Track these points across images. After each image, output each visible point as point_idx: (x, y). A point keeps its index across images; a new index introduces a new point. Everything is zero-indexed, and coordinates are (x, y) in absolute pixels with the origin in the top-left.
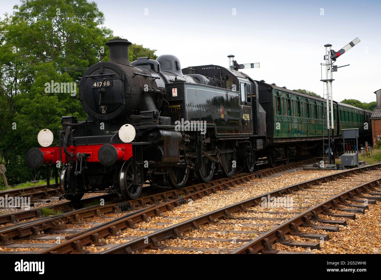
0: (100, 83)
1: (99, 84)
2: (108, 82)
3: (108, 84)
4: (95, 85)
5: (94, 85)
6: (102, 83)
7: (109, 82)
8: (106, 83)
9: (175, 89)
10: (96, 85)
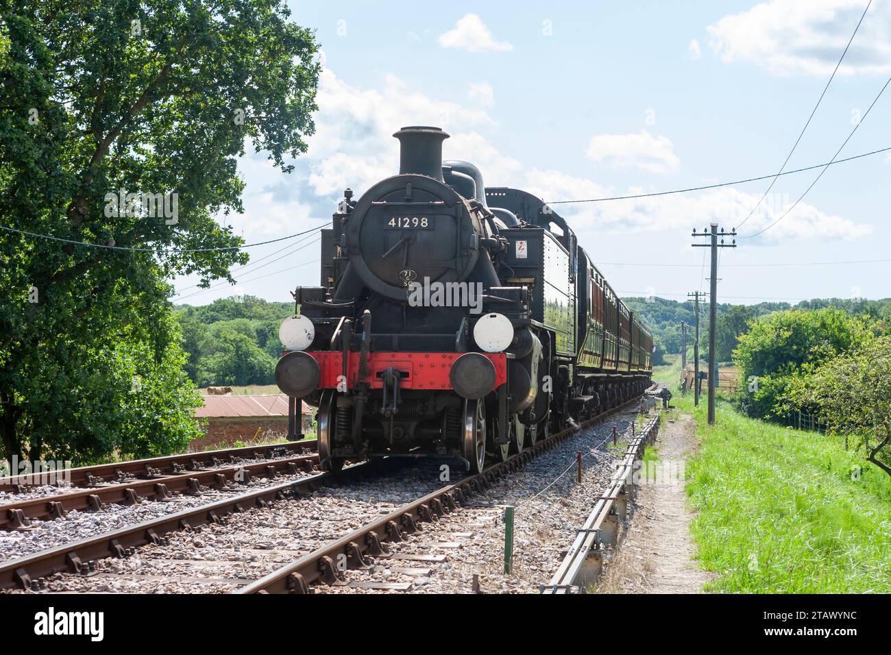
0: (404, 220)
1: (403, 223)
2: (424, 220)
3: (424, 224)
4: (392, 223)
5: (390, 224)
6: (408, 221)
7: (426, 220)
8: (420, 222)
9: (521, 243)
10: (394, 224)
